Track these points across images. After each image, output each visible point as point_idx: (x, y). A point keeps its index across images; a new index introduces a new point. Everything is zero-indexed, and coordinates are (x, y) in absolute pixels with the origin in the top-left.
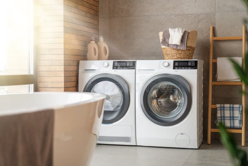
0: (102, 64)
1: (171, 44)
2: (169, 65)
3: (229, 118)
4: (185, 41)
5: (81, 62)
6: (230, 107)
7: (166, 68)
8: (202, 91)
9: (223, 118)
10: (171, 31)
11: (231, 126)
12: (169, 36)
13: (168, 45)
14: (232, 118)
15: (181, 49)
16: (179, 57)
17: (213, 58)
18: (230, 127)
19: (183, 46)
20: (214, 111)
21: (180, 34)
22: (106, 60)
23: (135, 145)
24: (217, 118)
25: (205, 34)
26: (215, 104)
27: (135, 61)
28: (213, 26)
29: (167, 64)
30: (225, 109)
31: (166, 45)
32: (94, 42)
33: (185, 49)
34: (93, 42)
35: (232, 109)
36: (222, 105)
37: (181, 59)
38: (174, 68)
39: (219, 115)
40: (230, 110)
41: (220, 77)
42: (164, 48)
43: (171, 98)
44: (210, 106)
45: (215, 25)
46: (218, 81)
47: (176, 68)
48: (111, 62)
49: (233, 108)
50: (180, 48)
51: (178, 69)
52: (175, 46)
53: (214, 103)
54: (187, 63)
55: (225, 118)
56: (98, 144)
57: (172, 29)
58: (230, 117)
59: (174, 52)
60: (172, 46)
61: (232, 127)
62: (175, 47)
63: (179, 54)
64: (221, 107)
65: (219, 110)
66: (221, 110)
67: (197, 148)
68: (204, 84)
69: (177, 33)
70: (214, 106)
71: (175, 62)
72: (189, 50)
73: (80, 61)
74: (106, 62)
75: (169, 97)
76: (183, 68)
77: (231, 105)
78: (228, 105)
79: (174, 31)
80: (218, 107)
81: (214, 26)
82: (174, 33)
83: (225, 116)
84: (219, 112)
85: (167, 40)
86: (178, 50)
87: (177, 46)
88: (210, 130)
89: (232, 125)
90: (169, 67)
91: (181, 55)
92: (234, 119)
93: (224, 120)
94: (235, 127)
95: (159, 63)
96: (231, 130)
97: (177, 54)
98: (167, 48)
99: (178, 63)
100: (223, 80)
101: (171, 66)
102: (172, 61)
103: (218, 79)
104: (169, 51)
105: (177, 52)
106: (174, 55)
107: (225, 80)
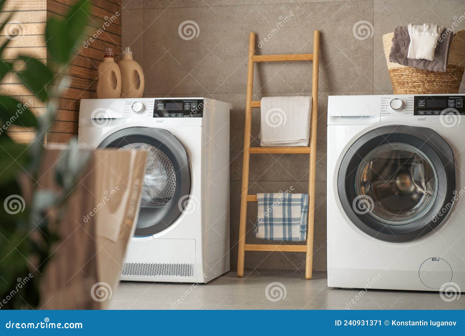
0: (130, 107)
1: (413, 58)
2: (404, 106)
3: (282, 222)
4: (444, 52)
5: (84, 103)
6: (284, 200)
7: (400, 113)
9: (270, 221)
10: (413, 32)
11: (284, 238)
12: (409, 41)
13: (406, 62)
14: (288, 222)
15: (435, 69)
16: (428, 88)
18: (282, 239)
19: (441, 62)
20: (253, 207)
21: (432, 35)
22: (139, 97)
24: (257, 222)
26: (255, 193)
29: (399, 104)
31: (400, 60)
32: (113, 59)
33: (445, 71)
34: (111, 60)
35: (288, 203)
36: (269, 194)
37: (433, 93)
38: (416, 113)
39: (261, 215)
41: (266, 139)
42: (394, 70)
44: (245, 197)
46: (264, 146)
47: (421, 112)
48: (150, 102)
49: (290, 200)
50: (433, 68)
51: (425, 114)
52: (422, 64)
55: (274, 222)
56: (122, 282)
57: (415, 25)
58: (284, 219)
59: (417, 77)
60: (415, 62)
61: (287, 240)
62: (421, 66)
63: (429, 82)
64: (265, 199)
65: (261, 204)
66: (265, 205)
69: (427, 34)
70: (252, 198)
71: (417, 99)
73: (82, 100)
74: (139, 103)
76: (436, 112)
79: (420, 31)
80: (261, 200)
82: (420, 35)
83: (274, 216)
84: (261, 209)
85: (403, 49)
86: (428, 73)
87: (427, 63)
88: (243, 247)
89: (287, 236)
90: (404, 110)
91: (433, 85)
92: (291, 223)
93: (271, 225)
94: (293, 240)
95: (382, 101)
96: (286, 246)
97: (424, 83)
98: (403, 69)
99: (426, 102)
100: (273, 144)
101: (408, 107)
102: (412, 96)
103: (263, 142)
104: (406, 77)
105: (424, 77)
106: (418, 84)
107: (276, 143)
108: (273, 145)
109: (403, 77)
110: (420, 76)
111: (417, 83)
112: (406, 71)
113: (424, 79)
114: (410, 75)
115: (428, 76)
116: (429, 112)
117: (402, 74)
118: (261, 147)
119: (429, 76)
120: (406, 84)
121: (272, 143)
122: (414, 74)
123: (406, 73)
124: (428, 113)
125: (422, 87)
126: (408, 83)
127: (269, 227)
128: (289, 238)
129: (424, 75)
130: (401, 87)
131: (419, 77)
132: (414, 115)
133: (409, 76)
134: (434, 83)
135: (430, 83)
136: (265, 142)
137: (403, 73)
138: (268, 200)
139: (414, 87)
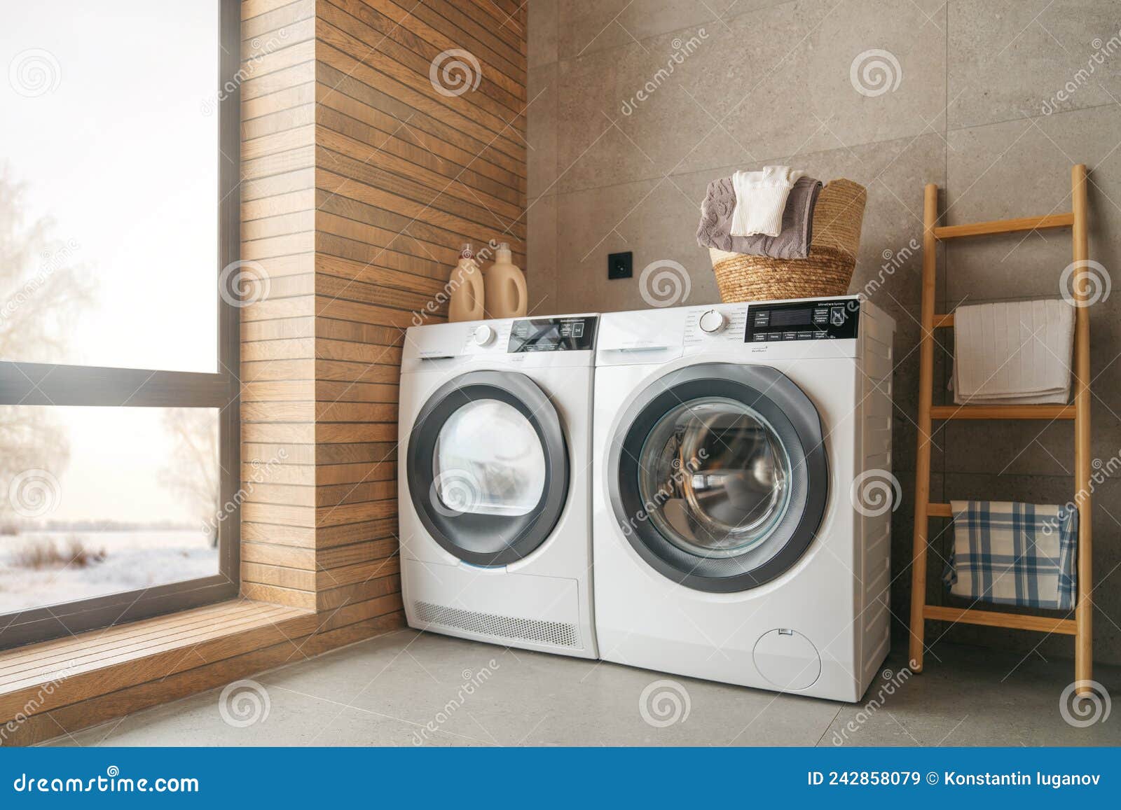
1: (741, 234)
2: (727, 324)
4: (801, 220)
6: (1016, 517)
7: (716, 337)
8: (887, 441)
9: (984, 562)
10: (741, 183)
11: (1020, 600)
12: (734, 203)
13: (730, 244)
14: (1028, 565)
15: (786, 253)
17: (938, 311)
18: (1015, 603)
19: (795, 239)
20: (942, 532)
21: (777, 184)
23: (593, 657)
24: (952, 563)
25: (904, 222)
26: (946, 500)
27: (595, 318)
28: (936, 186)
29: (717, 321)
30: (991, 522)
31: (719, 241)
33: (805, 257)
35: (1026, 524)
36: (978, 506)
38: (749, 338)
39: (962, 546)
40: (1016, 528)
41: (967, 388)
43: (759, 471)
44: (924, 508)
45: (946, 179)
46: (960, 401)
47: (760, 336)
48: (505, 326)
49: (1031, 518)
50: (780, 252)
51: (767, 339)
52: (759, 244)
53: (941, 494)
54: (807, 312)
55: (993, 564)
57: (744, 174)
58: (1017, 559)
59: (756, 273)
60: (745, 242)
61: (1027, 604)
62: (758, 249)
63: (779, 281)
64: (971, 515)
65: (963, 525)
66: (972, 526)
67: (853, 699)
68: (896, 417)
69: (767, 184)
70: (939, 510)
71: (753, 311)
72: (825, 265)
73: (410, 328)
74: (486, 326)
75: (750, 466)
76: (790, 334)
77: (1023, 509)
78: (1007, 508)
79: (756, 181)
80: (961, 514)
81: (941, 184)
82: (755, 188)
83: (993, 553)
84: (962, 535)
85: (722, 219)
87: (769, 240)
88: (920, 611)
89: (1026, 597)
90: (727, 332)
91: (788, 288)
92: (1036, 569)
93: (988, 569)
94: (1041, 606)
95: (689, 317)
96: (1023, 617)
97: (769, 284)
98: (732, 262)
99: (770, 316)
100: (982, 400)
101: (735, 326)
102: (746, 306)
103: (959, 396)
104: (737, 274)
105: (769, 273)
106: (759, 286)
107: (990, 397)
108: (983, 403)
109: (732, 276)
110: (762, 270)
111: (756, 284)
112: (737, 264)
113: (769, 277)
114: (744, 270)
115: (776, 271)
116: (774, 335)
117: (731, 271)
118: (958, 405)
119: (778, 270)
120: (737, 289)
121: (980, 397)
122: (751, 268)
123: (736, 268)
124: (774, 337)
125: (766, 292)
126: (741, 287)
127: (981, 574)
128: (1030, 600)
129: (769, 269)
130: (731, 295)
131: (759, 274)
132: (746, 341)
133: (742, 274)
134: (790, 283)
135: (782, 284)
136: (964, 396)
137: (731, 269)
138: (979, 515)
139: (752, 293)
